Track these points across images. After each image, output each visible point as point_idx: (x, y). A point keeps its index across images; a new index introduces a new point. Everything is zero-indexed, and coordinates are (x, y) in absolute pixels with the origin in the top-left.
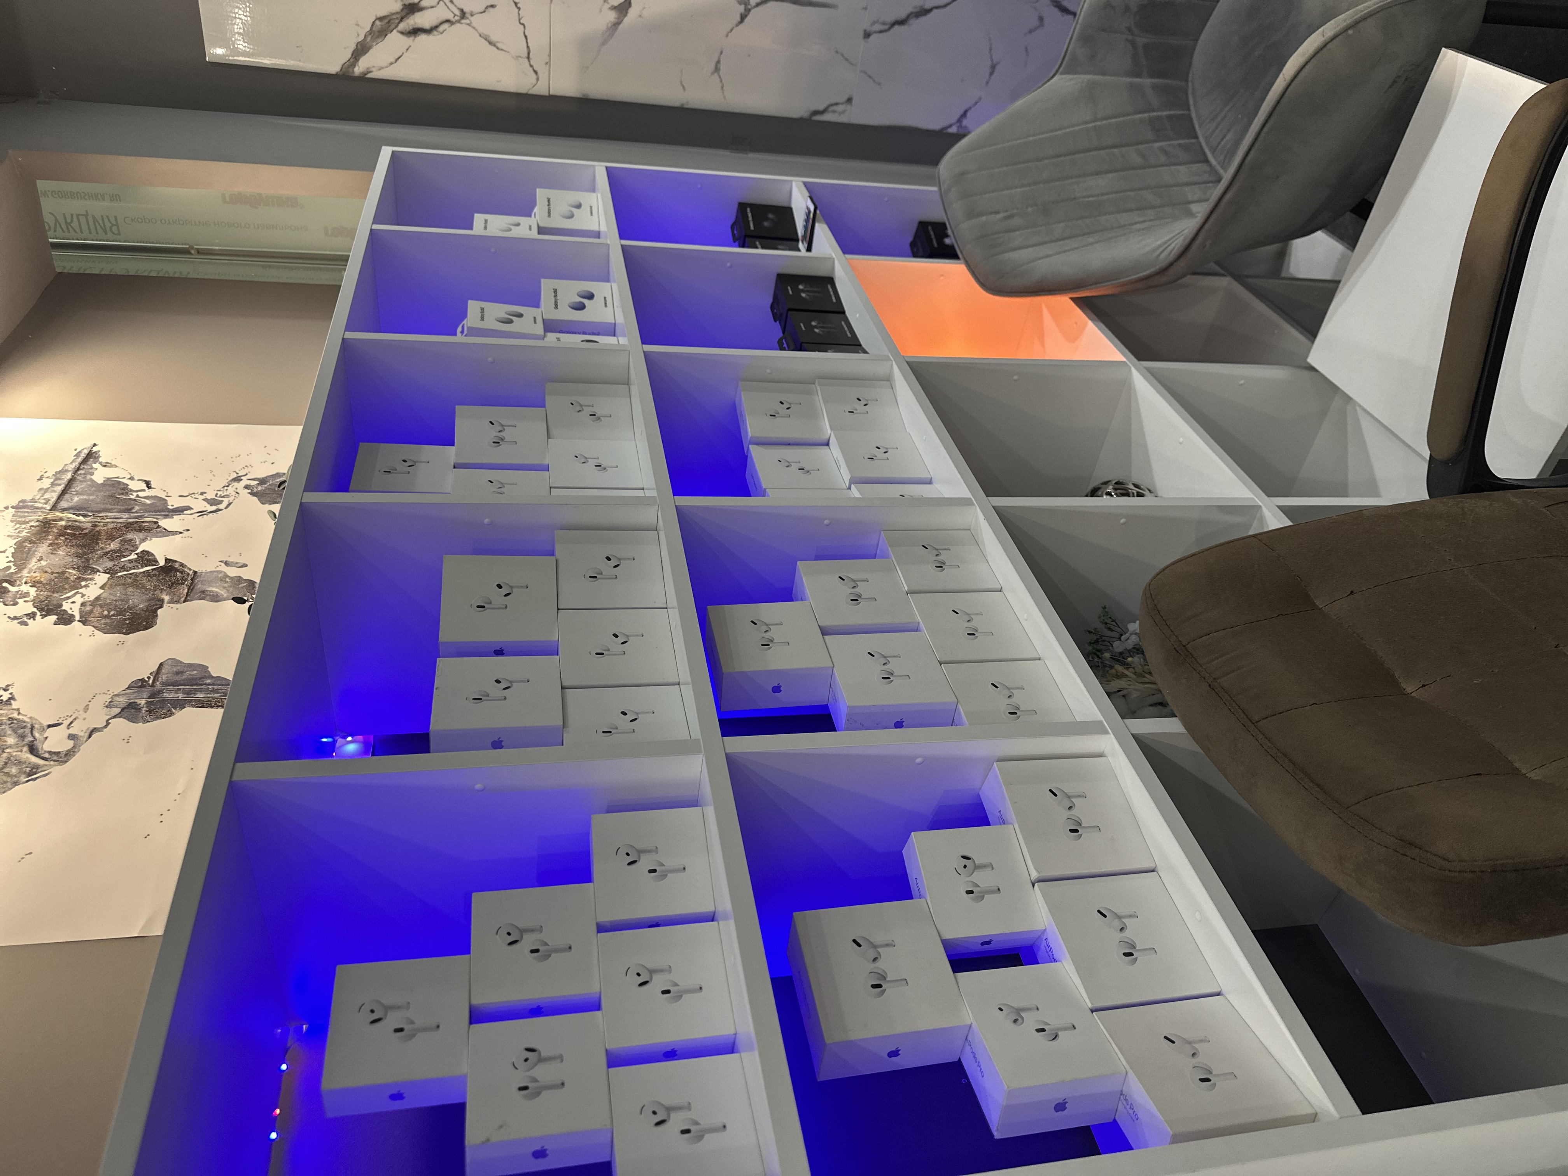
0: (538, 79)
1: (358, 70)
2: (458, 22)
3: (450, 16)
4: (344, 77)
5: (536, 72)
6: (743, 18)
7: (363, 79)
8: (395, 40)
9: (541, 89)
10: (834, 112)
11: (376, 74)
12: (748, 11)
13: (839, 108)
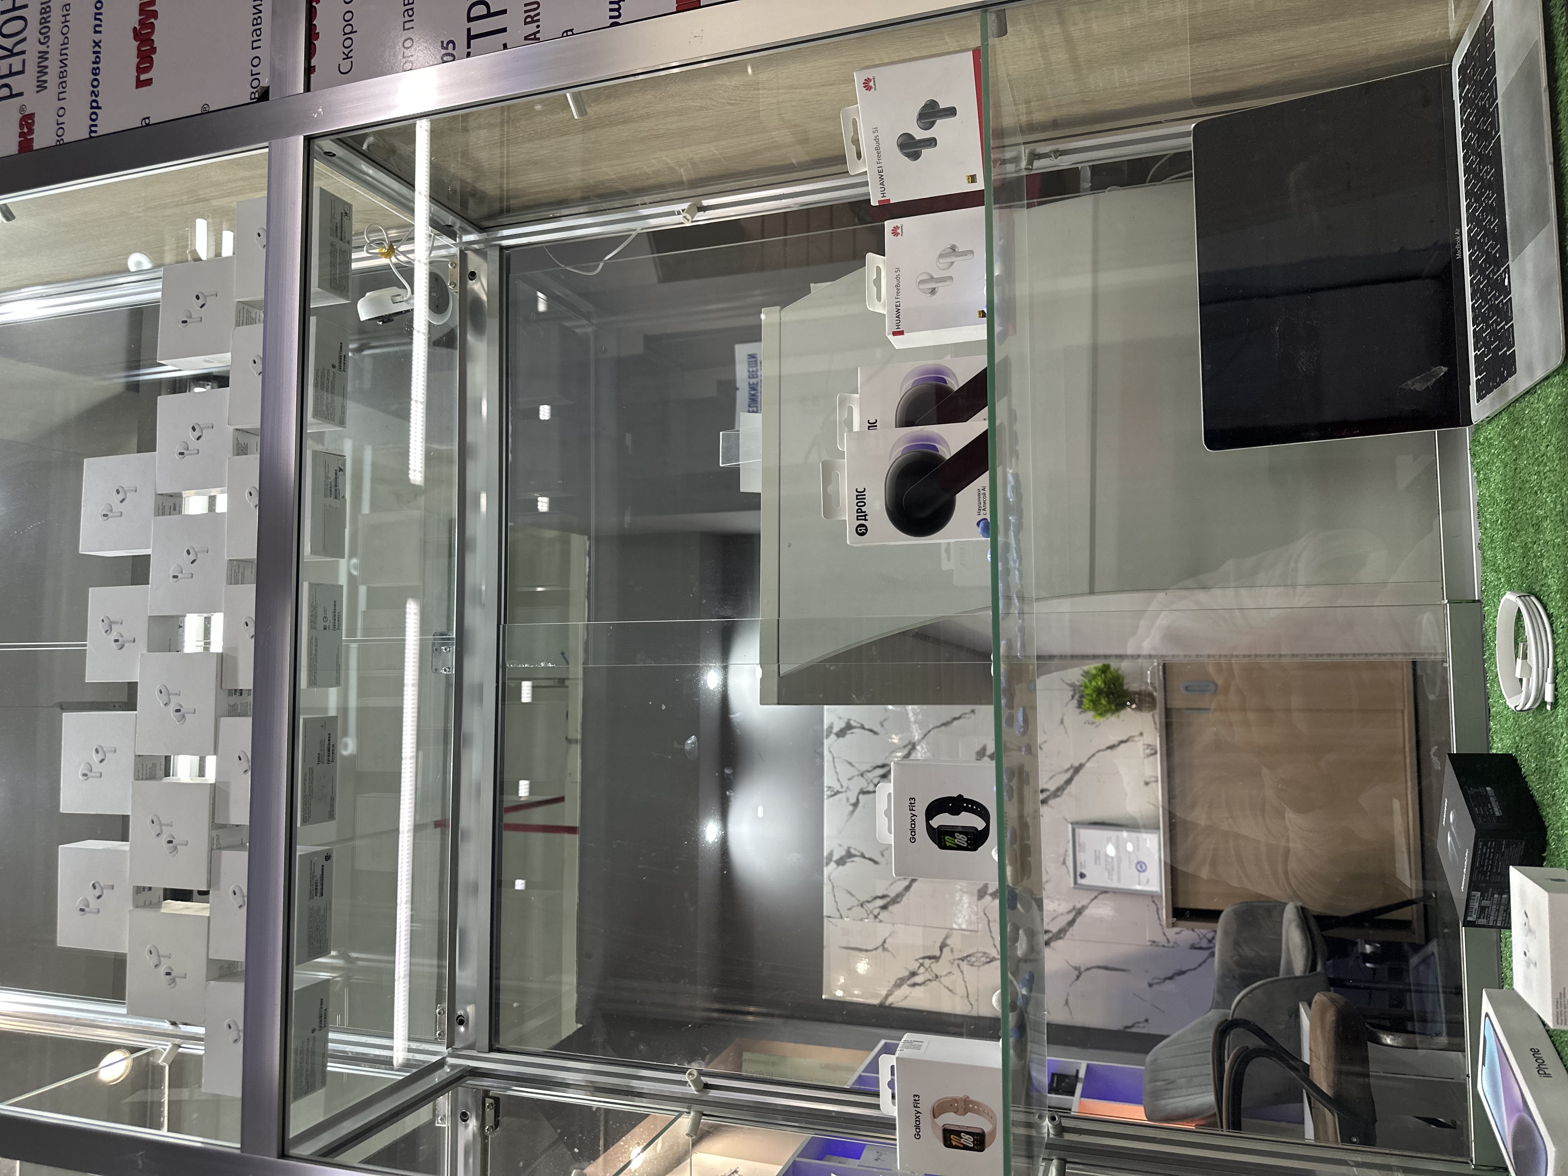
0: (972, 1008)
1: (888, 1003)
2: (935, 980)
3: (931, 978)
4: (881, 1005)
5: (971, 1004)
6: (1078, 977)
7: (890, 1007)
8: (905, 990)
9: (974, 1013)
10: (1138, 1027)
11: (895, 1005)
12: (1080, 973)
13: (1141, 1025)
